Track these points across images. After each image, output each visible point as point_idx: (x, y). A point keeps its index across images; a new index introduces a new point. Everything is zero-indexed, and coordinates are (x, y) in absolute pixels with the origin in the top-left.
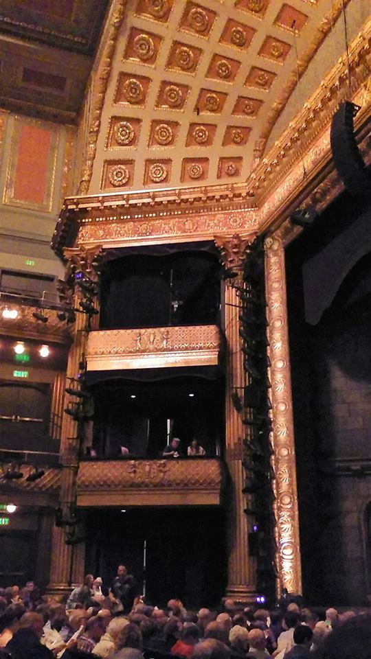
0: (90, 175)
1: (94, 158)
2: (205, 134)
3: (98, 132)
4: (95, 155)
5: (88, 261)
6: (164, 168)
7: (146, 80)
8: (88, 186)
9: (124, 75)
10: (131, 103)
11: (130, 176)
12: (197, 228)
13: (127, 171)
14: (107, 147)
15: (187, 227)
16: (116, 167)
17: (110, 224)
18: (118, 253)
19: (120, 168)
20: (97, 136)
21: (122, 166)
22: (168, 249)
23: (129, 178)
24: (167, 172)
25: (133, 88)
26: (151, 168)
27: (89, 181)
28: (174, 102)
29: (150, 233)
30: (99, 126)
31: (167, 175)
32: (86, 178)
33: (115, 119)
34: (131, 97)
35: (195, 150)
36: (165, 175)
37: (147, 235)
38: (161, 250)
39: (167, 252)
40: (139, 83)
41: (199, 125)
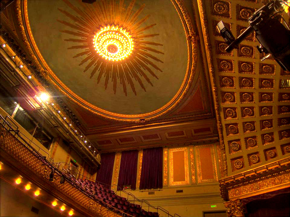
0: (227, 167)
1: (226, 159)
2: (269, 137)
3: (224, 149)
4: (226, 158)
5: (236, 207)
6: (256, 156)
7: (236, 124)
8: (227, 172)
9: (227, 125)
10: (234, 134)
11: (243, 163)
12: (281, 182)
13: (241, 161)
14: (230, 153)
15: (276, 182)
16: (236, 161)
17: (240, 187)
18: (247, 200)
19: (238, 161)
20: (225, 150)
21: (238, 160)
22: (270, 195)
23: (243, 164)
24: (258, 157)
25: (232, 128)
26: (251, 158)
27: (227, 170)
28: (251, 129)
29: (259, 188)
30: (224, 146)
31: (259, 159)
32: (225, 169)
33: (230, 142)
34: (233, 132)
35: (268, 145)
36: (258, 159)
37: (258, 190)
38: (267, 196)
39: (271, 196)
40: (234, 126)
41: (265, 134)
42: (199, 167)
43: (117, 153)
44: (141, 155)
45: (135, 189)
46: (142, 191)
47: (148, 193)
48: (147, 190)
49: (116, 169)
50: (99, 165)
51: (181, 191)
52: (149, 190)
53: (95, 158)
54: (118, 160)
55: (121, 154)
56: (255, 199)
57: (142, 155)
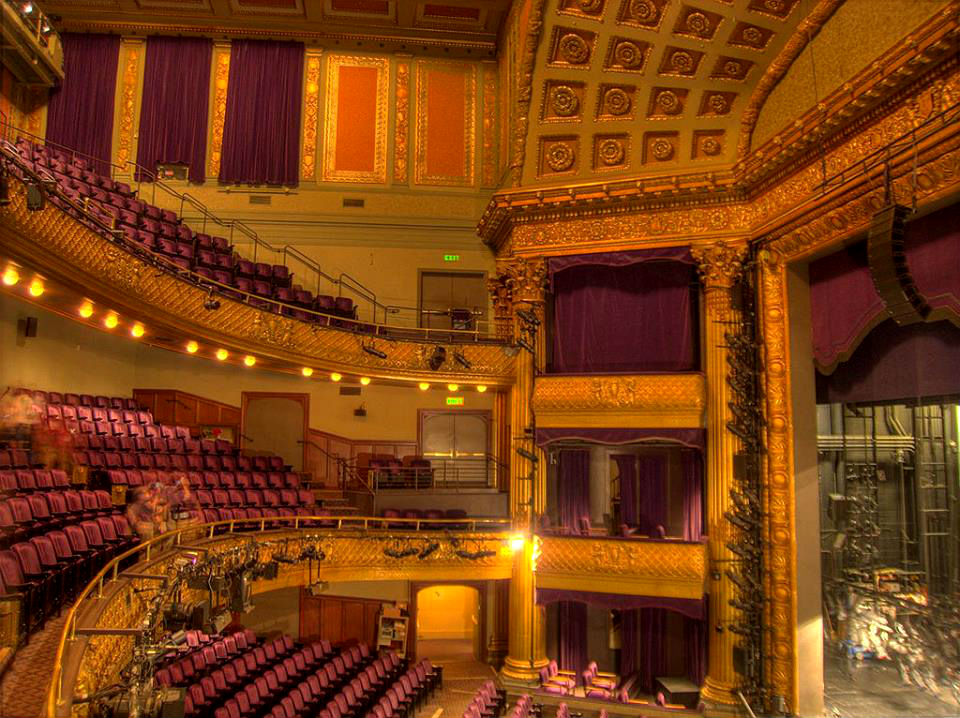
0: (523, 158)
1: (527, 134)
2: (673, 101)
3: (529, 101)
4: (527, 129)
5: (528, 275)
6: (619, 145)
7: (590, 36)
8: (521, 172)
9: (560, 31)
10: (571, 63)
11: (574, 156)
12: (666, 228)
13: (570, 150)
14: (542, 119)
15: (653, 226)
16: (555, 145)
17: (552, 223)
18: (564, 262)
19: (560, 146)
20: (528, 106)
21: (563, 144)
22: (628, 258)
23: (573, 160)
24: (624, 151)
25: (571, 44)
26: (601, 147)
27: (521, 166)
28: (630, 63)
29: (605, 235)
30: (530, 93)
31: (623, 156)
32: (518, 162)
33: (551, 83)
34: (571, 56)
35: (660, 121)
36: (620, 154)
37: (601, 239)
38: (620, 259)
39: (628, 261)
40: (580, 39)
41: (665, 89)
42: (423, 131)
43: (128, 39)
44: (222, 61)
45: (204, 182)
46: (228, 192)
47: (246, 197)
48: (244, 187)
49: (126, 103)
50: (57, 79)
51: (359, 203)
52: (253, 189)
53: (45, 51)
54: (131, 66)
55: (145, 44)
56: (586, 263)
57: (226, 60)
